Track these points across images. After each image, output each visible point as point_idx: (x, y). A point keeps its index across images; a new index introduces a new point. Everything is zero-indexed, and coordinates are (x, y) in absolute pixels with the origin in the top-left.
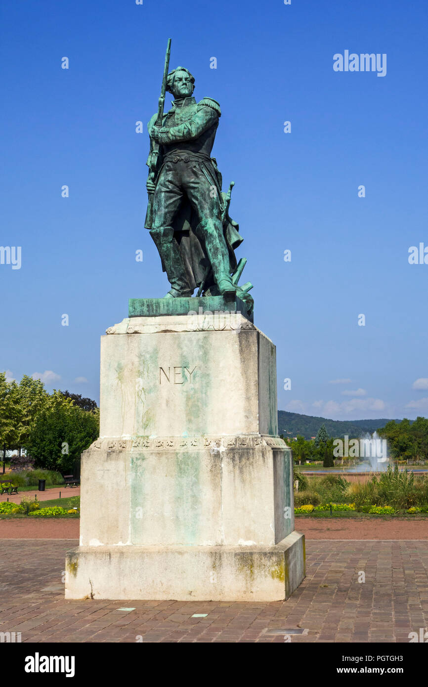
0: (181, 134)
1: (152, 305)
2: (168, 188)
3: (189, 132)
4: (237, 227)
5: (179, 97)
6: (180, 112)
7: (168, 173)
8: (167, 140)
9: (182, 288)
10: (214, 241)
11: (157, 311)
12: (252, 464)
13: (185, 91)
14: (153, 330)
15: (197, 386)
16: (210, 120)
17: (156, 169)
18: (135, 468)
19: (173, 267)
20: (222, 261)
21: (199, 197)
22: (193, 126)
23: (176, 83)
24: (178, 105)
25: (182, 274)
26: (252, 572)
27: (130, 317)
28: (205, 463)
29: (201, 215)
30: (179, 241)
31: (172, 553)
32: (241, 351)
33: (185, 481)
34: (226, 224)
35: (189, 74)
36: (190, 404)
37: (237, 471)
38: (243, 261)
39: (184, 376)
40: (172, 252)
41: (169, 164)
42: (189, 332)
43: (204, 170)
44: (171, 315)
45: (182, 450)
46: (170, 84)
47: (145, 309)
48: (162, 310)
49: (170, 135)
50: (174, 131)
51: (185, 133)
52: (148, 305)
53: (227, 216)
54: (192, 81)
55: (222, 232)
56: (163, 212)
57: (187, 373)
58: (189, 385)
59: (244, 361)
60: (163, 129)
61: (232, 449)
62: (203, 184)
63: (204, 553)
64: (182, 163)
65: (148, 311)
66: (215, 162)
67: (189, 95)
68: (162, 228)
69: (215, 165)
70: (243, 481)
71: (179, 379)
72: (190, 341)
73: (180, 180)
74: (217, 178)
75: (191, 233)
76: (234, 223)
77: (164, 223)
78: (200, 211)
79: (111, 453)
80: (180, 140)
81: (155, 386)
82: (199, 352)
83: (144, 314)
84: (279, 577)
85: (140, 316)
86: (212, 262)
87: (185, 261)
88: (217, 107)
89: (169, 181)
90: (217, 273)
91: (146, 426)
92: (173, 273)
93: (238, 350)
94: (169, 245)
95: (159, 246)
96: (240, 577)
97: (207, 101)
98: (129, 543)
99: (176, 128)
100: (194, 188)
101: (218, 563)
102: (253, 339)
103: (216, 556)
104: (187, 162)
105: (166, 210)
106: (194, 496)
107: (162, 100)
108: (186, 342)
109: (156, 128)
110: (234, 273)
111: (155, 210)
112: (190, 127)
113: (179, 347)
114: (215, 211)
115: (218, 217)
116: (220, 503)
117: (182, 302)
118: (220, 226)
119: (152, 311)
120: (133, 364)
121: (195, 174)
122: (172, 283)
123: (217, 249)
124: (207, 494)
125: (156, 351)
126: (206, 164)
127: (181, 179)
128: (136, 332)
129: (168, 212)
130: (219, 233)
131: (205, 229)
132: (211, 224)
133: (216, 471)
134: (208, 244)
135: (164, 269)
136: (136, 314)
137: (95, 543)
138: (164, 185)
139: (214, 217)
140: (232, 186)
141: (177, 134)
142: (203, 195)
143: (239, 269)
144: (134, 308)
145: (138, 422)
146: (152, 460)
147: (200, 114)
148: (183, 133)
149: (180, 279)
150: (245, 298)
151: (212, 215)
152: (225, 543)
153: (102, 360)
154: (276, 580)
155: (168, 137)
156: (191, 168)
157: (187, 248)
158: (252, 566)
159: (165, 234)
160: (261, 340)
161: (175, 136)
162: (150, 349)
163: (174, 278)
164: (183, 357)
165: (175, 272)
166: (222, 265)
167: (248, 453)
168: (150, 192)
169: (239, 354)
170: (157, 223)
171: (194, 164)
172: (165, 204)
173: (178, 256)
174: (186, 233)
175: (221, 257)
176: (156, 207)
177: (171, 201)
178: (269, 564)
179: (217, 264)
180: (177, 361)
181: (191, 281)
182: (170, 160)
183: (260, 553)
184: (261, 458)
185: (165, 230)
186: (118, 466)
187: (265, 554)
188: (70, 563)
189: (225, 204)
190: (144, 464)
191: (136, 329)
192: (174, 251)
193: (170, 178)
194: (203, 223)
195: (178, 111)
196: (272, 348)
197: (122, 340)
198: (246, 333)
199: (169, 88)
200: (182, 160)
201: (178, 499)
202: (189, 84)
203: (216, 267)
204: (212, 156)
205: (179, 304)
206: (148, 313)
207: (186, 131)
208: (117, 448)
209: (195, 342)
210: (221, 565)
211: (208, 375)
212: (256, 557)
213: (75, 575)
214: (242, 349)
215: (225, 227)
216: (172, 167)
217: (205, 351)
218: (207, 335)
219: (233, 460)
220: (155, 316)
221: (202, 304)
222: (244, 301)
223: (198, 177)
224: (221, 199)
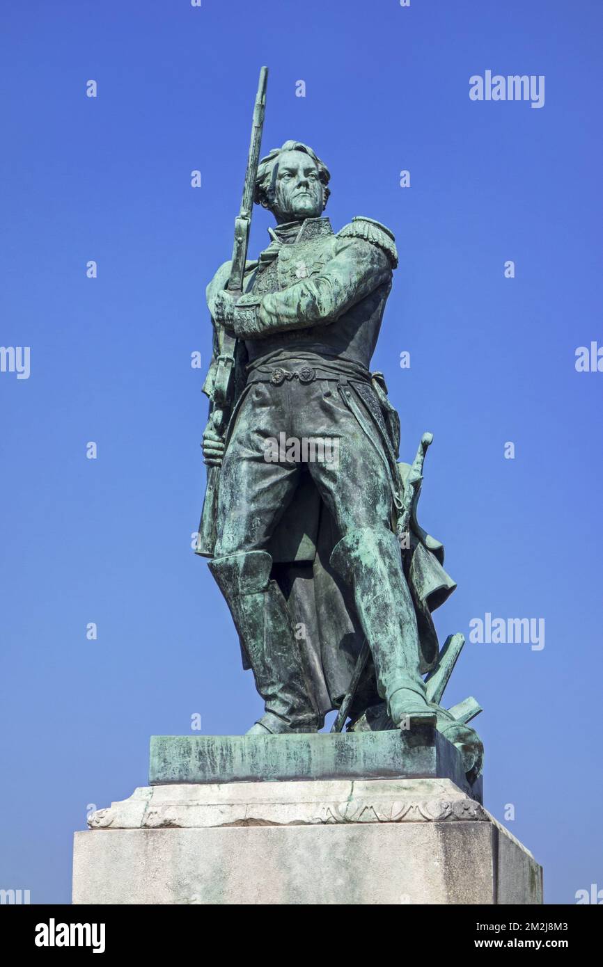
0: (293, 311)
1: (212, 753)
2: (258, 450)
3: (314, 306)
4: (439, 553)
5: (289, 218)
7: (258, 410)
8: (256, 326)
9: (292, 711)
10: (378, 588)
11: (224, 767)
13: (304, 203)
14: (214, 818)
16: (369, 273)
17: (227, 402)
19: (270, 654)
20: (399, 639)
21: (338, 474)
22: (324, 288)
23: (281, 183)
24: (284, 239)
25: (294, 675)
27: (154, 783)
29: (344, 518)
30: (287, 589)
32: (449, 877)
34: (410, 542)
38: (455, 644)
40: (267, 617)
41: (262, 388)
42: (309, 823)
43: (353, 403)
44: (261, 780)
46: (266, 185)
47: (193, 763)
48: (240, 766)
49: (263, 314)
50: (275, 303)
51: (303, 308)
52: (200, 753)
53: (412, 523)
55: (398, 564)
56: (244, 512)
60: (248, 297)
62: (349, 438)
64: (294, 385)
65: (202, 768)
66: (382, 383)
67: (316, 210)
68: (241, 554)
69: (380, 393)
72: (313, 848)
73: (290, 430)
74: (387, 425)
75: (319, 569)
76: (432, 542)
77: (247, 540)
78: (341, 508)
80: (290, 325)
82: (335, 880)
83: (191, 777)
85: (181, 781)
86: (372, 643)
88: (387, 242)
89: (262, 433)
90: (385, 671)
92: (270, 670)
93: (442, 876)
94: (259, 598)
95: (233, 599)
97: (360, 228)
99: (281, 295)
102: (482, 845)
104: (307, 381)
105: (253, 507)
107: (244, 223)
108: (300, 851)
109: (227, 296)
110: (431, 673)
111: (224, 508)
112: (315, 292)
113: (283, 864)
114: (382, 510)
115: (390, 524)
117: (293, 747)
118: (394, 549)
119: (212, 768)
121: (328, 411)
122: (268, 698)
123: (386, 607)
125: (221, 875)
126: (359, 387)
127: (292, 426)
129: (259, 512)
130: (390, 567)
131: (353, 554)
132: (369, 544)
134: (362, 595)
135: (247, 663)
136: (169, 777)
138: (249, 443)
139: (379, 525)
140: (425, 446)
141: (282, 309)
142: (347, 469)
143: (445, 662)
144: (165, 761)
147: (343, 259)
148: (299, 306)
149: (288, 688)
150: (460, 737)
151: (373, 520)
155: (260, 319)
156: (319, 398)
157: (307, 607)
159: (250, 570)
160: (502, 848)
161: (277, 315)
162: (204, 869)
163: (273, 684)
165: (274, 669)
166: (399, 648)
168: (211, 462)
169: (443, 887)
170: (229, 539)
171: (326, 387)
172: (249, 491)
173: (283, 628)
174: (306, 568)
175: (397, 628)
176: (225, 499)
177: (267, 484)
179: (385, 647)
181: (316, 692)
182: (265, 377)
185: (248, 558)
189: (409, 491)
191: (170, 815)
192: (274, 615)
193: (262, 423)
194: (348, 539)
195: (285, 252)
196: (533, 873)
197: (130, 844)
200: (295, 376)
202: (315, 185)
203: (384, 655)
205: (284, 751)
206: (200, 774)
207: (305, 302)
209: (324, 852)
214: (451, 872)
216: (268, 395)
217: (351, 875)
218: (357, 833)
220: (219, 781)
221: (343, 753)
222: (458, 745)
223: (336, 422)
224: (396, 478)
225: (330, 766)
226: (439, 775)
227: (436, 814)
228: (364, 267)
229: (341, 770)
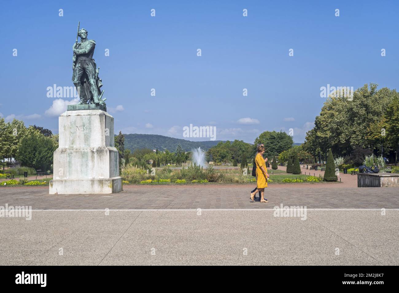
3: (85, 52)
4: (101, 81)
5: (82, 39)
6: (83, 44)
8: (78, 54)
9: (84, 100)
12: (103, 155)
13: (84, 37)
14: (74, 115)
15: (87, 132)
16: (92, 47)
17: (75, 62)
18: (69, 156)
21: (88, 72)
22: (86, 49)
23: (81, 34)
24: (82, 42)
25: (84, 96)
26: (103, 186)
27: (68, 110)
28: (90, 154)
29: (89, 78)
30: (83, 85)
31: (80, 180)
32: (100, 121)
33: (84, 160)
34: (97, 80)
35: (86, 31)
36: (85, 137)
37: (99, 157)
38: (103, 91)
39: (83, 129)
41: (79, 61)
42: (85, 115)
43: (90, 63)
44: (80, 110)
45: (83, 151)
46: (80, 34)
47: (72, 108)
48: (77, 108)
50: (81, 51)
53: (98, 77)
54: (87, 33)
55: (95, 83)
56: (77, 76)
57: (84, 128)
58: (85, 132)
59: (101, 124)
60: (78, 50)
61: (98, 150)
62: (90, 68)
63: (89, 180)
64: (83, 61)
66: (94, 60)
67: (86, 38)
68: (77, 82)
69: (94, 61)
70: (101, 160)
71: (82, 129)
72: (85, 118)
73: (83, 66)
74: (94, 65)
75: (87, 82)
76: (100, 79)
77: (78, 80)
78: (89, 76)
79: (63, 152)
81: (75, 132)
82: (88, 122)
84: (110, 187)
85: (71, 110)
86: (92, 93)
87: (85, 91)
88: (94, 42)
89: (80, 67)
90: (94, 97)
91: (72, 144)
95: (76, 87)
96: (99, 187)
97: (91, 41)
98: (68, 178)
100: (87, 69)
101: (93, 183)
102: (104, 117)
103: (93, 181)
104: (85, 60)
106: (86, 164)
107: (77, 41)
109: (75, 49)
110: (100, 95)
113: (82, 120)
114: (94, 77)
115: (95, 78)
116: (94, 166)
118: (95, 81)
119: (74, 108)
120: (69, 125)
121: (87, 64)
122: (81, 99)
123: (94, 89)
124: (90, 164)
125: (75, 121)
126: (91, 61)
128: (69, 116)
129: (79, 76)
131: (90, 82)
132: (92, 81)
133: (93, 157)
134: (91, 87)
137: (58, 178)
138: (78, 68)
139: (93, 79)
140: (99, 68)
141: (82, 52)
142: (90, 71)
143: (102, 94)
144: (69, 108)
145: (70, 143)
146: (74, 154)
147: (89, 45)
149: (83, 97)
150: (103, 103)
151: (93, 78)
152: (95, 177)
153: (59, 124)
154: (109, 188)
155: (79, 53)
157: (85, 87)
158: (103, 184)
159: (78, 83)
160: (107, 117)
162: (74, 121)
164: (83, 123)
165: (81, 95)
166: (95, 94)
167: (102, 151)
168: (73, 70)
170: (76, 80)
171: (87, 61)
172: (78, 74)
174: (85, 82)
175: (95, 91)
176: (75, 75)
177: (80, 73)
178: (107, 183)
179: (94, 94)
180: (82, 124)
181: (87, 98)
183: (105, 180)
184: (106, 153)
186: (64, 155)
187: (106, 180)
188: (51, 184)
189: (97, 74)
190: (72, 155)
191: (70, 114)
192: (81, 89)
193: (80, 65)
194: (90, 80)
195: (82, 44)
196: (112, 119)
197: (65, 118)
198: (102, 116)
199: (79, 35)
201: (82, 165)
202: (86, 34)
204: (93, 58)
205: (82, 107)
207: (84, 51)
208: (64, 150)
209: (87, 119)
210: (94, 183)
211: (91, 128)
212: (104, 181)
213: (52, 187)
215: (97, 81)
217: (90, 121)
218: (90, 116)
219: (98, 153)
220: (75, 110)
221: (89, 107)
222: (103, 105)
223: (88, 65)
224: (95, 72)
225: (88, 108)
226: (100, 109)
227: (99, 114)
228: (91, 46)
229: (89, 108)
